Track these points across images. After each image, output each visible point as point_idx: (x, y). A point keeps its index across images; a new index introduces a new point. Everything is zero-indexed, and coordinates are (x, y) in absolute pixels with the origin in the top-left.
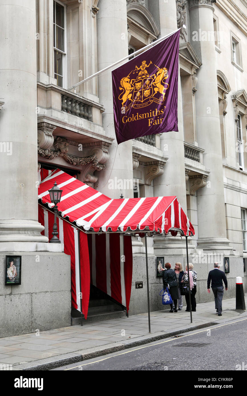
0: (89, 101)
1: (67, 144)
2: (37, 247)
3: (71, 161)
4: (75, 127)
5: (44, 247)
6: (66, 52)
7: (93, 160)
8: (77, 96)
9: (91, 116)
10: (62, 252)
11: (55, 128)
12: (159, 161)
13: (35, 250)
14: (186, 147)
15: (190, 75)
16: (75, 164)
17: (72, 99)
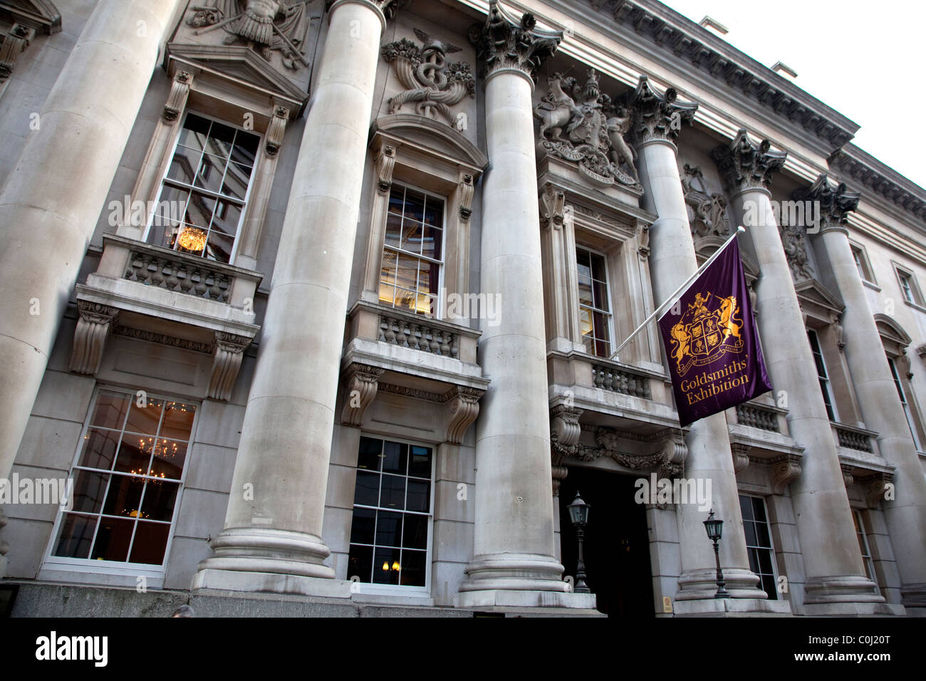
0: (641, 370)
1: (614, 437)
2: (540, 599)
3: (627, 463)
4: (617, 409)
5: (556, 599)
6: (611, 312)
7: (662, 459)
8: (620, 365)
9: (648, 392)
10: (593, 609)
11: (582, 412)
12: (788, 454)
13: (537, 605)
14: (840, 431)
15: (829, 324)
16: (633, 466)
17: (612, 370)
